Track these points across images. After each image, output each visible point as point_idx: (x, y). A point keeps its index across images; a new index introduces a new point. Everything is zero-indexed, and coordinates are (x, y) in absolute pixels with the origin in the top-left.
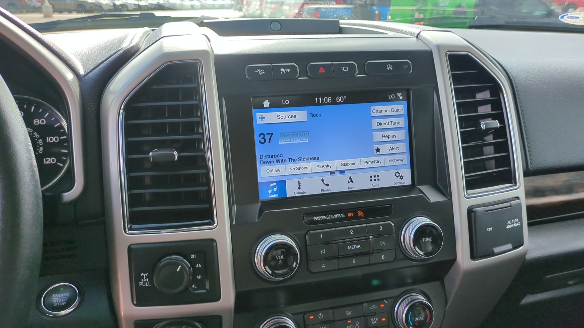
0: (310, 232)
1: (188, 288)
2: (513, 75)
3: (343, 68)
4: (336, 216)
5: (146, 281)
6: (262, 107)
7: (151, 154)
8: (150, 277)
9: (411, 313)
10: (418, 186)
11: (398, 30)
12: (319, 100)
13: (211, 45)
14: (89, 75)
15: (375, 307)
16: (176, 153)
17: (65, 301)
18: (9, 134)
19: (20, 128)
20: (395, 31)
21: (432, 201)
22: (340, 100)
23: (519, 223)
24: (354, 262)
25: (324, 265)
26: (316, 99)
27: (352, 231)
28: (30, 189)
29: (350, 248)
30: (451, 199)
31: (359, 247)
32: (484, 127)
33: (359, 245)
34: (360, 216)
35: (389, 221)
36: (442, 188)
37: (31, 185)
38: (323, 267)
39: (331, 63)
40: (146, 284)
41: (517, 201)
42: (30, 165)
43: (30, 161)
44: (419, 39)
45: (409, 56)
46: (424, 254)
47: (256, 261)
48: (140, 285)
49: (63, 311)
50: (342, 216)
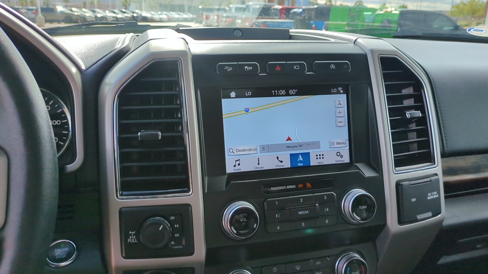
0: (267, 200)
1: (168, 245)
2: (432, 75)
3: (295, 67)
4: (288, 187)
5: (134, 238)
6: (229, 97)
7: (139, 134)
8: (137, 235)
9: (349, 268)
10: (355, 163)
11: (339, 37)
12: (275, 93)
13: (188, 47)
14: (89, 69)
15: (320, 263)
16: (160, 133)
17: (65, 255)
18: (35, 112)
19: (43, 108)
20: (336, 39)
21: (367, 176)
22: (292, 92)
23: (437, 195)
24: (303, 225)
25: (279, 227)
26: (273, 91)
27: (301, 200)
28: (50, 157)
29: (300, 213)
30: (382, 175)
31: (308, 213)
32: (409, 116)
33: (307, 211)
34: (308, 187)
35: (331, 191)
36: (375, 166)
37: (51, 154)
38: (278, 228)
39: (285, 62)
40: (133, 241)
41: (435, 177)
42: (50, 138)
43: (50, 134)
44: (356, 44)
45: (348, 58)
46: (360, 219)
47: (223, 223)
48: (128, 241)
49: (63, 263)
50: (294, 187)
